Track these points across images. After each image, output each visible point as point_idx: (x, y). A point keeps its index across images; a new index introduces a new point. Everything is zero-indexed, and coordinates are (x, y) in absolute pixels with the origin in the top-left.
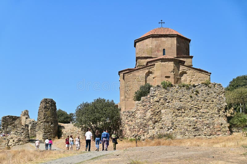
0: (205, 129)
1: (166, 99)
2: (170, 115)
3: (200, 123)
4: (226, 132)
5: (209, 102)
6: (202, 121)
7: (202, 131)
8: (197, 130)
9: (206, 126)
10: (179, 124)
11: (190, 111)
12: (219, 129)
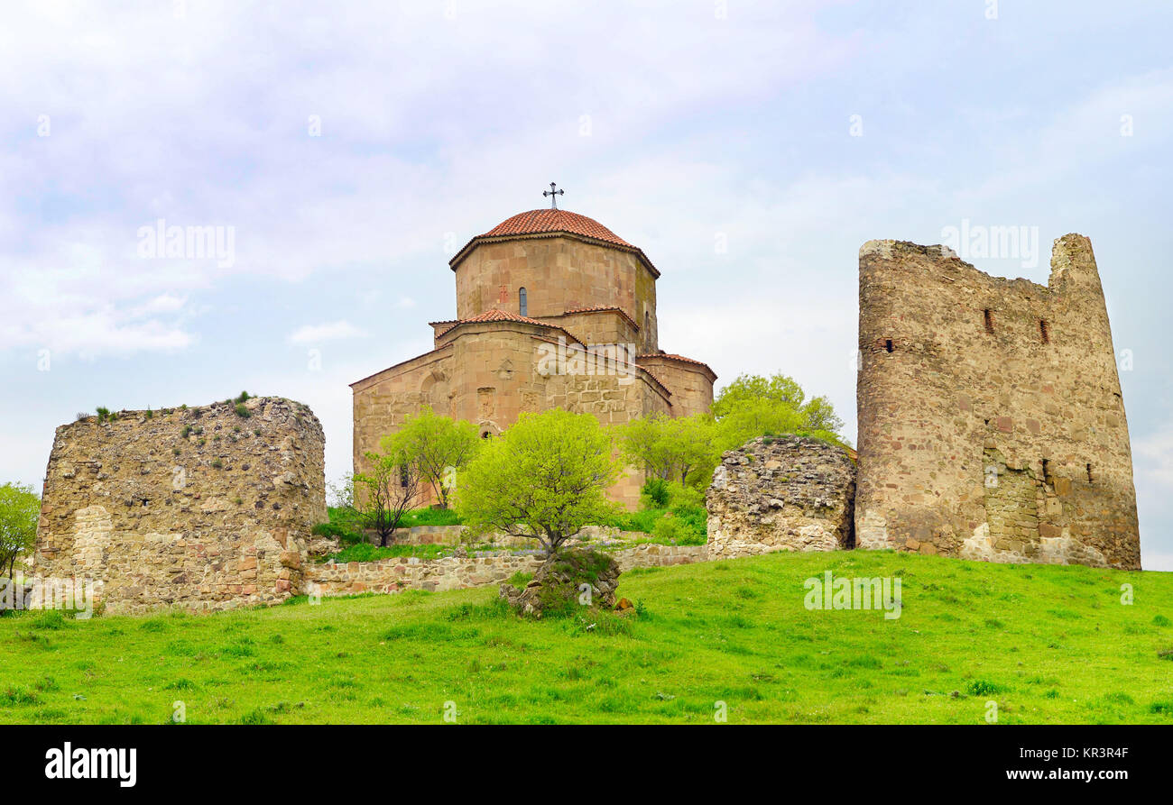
0: (208, 574)
1: (96, 467)
2: (100, 528)
3: (193, 551)
4: (272, 584)
5: (234, 472)
6: (200, 547)
7: (196, 583)
8: (181, 578)
9: (210, 562)
10: (125, 561)
11: (167, 508)
12: (251, 573)
